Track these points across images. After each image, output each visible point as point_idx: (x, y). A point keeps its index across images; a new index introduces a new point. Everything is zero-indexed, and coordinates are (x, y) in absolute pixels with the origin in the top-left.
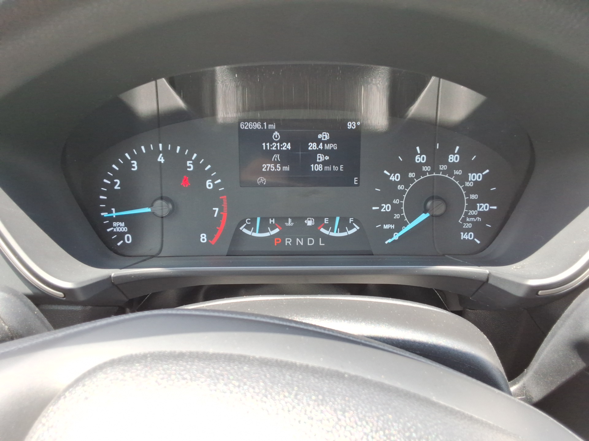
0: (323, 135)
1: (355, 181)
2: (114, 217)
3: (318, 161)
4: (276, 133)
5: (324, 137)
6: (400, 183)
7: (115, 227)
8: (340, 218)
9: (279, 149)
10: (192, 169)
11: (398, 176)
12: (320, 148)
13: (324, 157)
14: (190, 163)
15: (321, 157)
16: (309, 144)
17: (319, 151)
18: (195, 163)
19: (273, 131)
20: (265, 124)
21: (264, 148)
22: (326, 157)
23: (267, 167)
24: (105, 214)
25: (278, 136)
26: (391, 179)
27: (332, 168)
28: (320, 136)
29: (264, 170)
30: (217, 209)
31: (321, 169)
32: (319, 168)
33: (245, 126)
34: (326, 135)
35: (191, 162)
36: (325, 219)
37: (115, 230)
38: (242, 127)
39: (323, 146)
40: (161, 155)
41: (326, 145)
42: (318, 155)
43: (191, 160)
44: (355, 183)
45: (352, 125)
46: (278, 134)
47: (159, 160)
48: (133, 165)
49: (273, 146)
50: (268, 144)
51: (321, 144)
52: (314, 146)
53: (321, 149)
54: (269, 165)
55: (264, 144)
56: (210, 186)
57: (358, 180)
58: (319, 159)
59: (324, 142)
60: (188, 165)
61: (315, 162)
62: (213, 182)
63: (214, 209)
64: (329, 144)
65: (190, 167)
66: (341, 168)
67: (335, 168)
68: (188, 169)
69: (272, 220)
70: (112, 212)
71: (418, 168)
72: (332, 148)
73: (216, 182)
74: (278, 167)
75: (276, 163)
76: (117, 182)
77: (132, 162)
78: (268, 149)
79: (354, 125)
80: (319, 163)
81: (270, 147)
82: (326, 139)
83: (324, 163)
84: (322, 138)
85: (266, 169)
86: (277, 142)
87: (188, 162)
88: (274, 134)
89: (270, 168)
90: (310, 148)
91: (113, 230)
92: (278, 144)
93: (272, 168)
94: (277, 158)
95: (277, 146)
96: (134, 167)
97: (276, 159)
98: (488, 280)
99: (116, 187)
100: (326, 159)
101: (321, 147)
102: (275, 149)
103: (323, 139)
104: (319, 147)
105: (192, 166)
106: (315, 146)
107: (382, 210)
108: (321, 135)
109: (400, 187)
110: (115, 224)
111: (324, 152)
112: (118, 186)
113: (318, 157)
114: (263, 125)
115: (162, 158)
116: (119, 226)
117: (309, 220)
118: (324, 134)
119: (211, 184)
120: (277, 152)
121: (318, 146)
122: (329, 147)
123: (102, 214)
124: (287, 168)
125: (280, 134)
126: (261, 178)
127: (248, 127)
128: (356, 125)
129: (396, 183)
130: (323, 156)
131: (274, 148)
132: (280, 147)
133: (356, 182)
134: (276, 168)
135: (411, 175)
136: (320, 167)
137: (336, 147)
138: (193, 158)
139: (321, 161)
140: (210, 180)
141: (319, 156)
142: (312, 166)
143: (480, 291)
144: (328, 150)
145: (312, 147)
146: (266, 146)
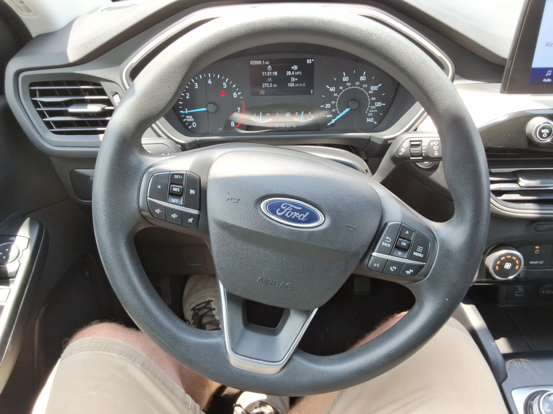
0: (294, 67)
1: (312, 91)
2: (187, 113)
3: (292, 81)
4: (269, 66)
5: (295, 68)
6: (335, 92)
7: (187, 119)
8: (304, 112)
9: (271, 75)
10: (226, 87)
11: (334, 89)
13: (295, 79)
14: (225, 84)
15: (293, 79)
16: (287, 72)
17: (292, 76)
18: (228, 83)
19: (268, 65)
20: (263, 61)
21: (263, 75)
22: (296, 79)
23: (265, 85)
24: (182, 112)
25: (270, 68)
26: (330, 90)
27: (299, 85)
28: (292, 68)
29: (263, 87)
30: (239, 108)
31: (293, 85)
32: (292, 85)
33: (253, 63)
34: (296, 67)
35: (225, 83)
36: (296, 113)
37: (187, 120)
38: (252, 63)
39: (294, 73)
40: (210, 79)
41: (296, 72)
43: (225, 82)
44: (311, 93)
45: (309, 61)
46: (270, 67)
47: (209, 82)
48: (196, 85)
49: (268, 74)
50: (265, 73)
51: (293, 72)
52: (289, 73)
54: (266, 84)
55: (263, 73)
56: (235, 96)
57: (313, 91)
58: (292, 80)
59: (295, 71)
60: (224, 85)
61: (290, 82)
62: (237, 94)
63: (238, 108)
65: (225, 86)
66: (304, 84)
67: (301, 85)
68: (224, 87)
69: (268, 114)
70: (185, 111)
71: (344, 84)
72: (299, 74)
73: (238, 94)
74: (270, 85)
75: (269, 83)
76: (187, 95)
77: (195, 84)
79: (311, 61)
80: (292, 82)
81: (266, 74)
82: (296, 69)
83: (295, 82)
84: (293, 69)
85: (265, 86)
86: (270, 72)
87: (224, 83)
88: (268, 67)
89: (266, 86)
90: (287, 74)
91: (186, 120)
92: (271, 72)
93: (268, 86)
94: (270, 80)
95: (270, 73)
96: (196, 87)
98: (370, 138)
99: (187, 97)
100: (296, 80)
101: (293, 73)
102: (269, 75)
103: (294, 69)
104: (292, 74)
105: (226, 85)
106: (290, 73)
107: (326, 107)
108: (293, 67)
109: (335, 95)
110: (187, 117)
111: (295, 76)
112: (188, 97)
113: (292, 79)
114: (262, 62)
115: (210, 81)
116: (189, 118)
117: (288, 113)
118: (295, 66)
119: (236, 95)
120: (270, 77)
121: (291, 73)
122: (297, 73)
123: (181, 112)
124: (275, 86)
125: (271, 67)
126: (262, 91)
127: (254, 63)
128: (312, 61)
129: (333, 93)
131: (268, 75)
133: (312, 92)
134: (269, 85)
135: (341, 88)
137: (301, 73)
138: (226, 81)
139: (293, 81)
140: (236, 93)
141: (292, 78)
142: (289, 84)
143: (368, 145)
144: (297, 75)
145: (288, 74)
146: (264, 74)
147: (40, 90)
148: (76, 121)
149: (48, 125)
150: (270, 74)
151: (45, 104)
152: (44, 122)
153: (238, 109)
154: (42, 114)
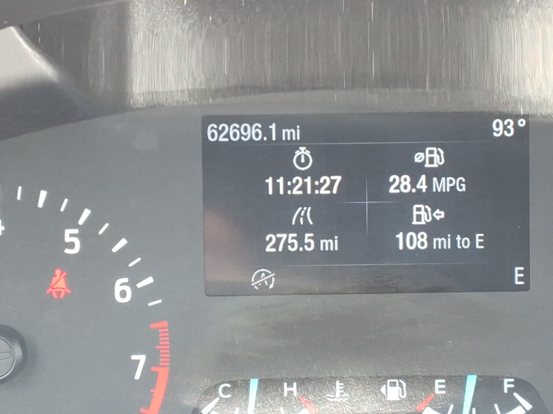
0: (428, 155)
1: (517, 275)
3: (415, 222)
4: (303, 151)
5: (431, 161)
8: (479, 377)
9: (309, 192)
10: (76, 250)
12: (421, 189)
13: (432, 212)
14: (71, 235)
15: (423, 213)
16: (391, 180)
17: (419, 197)
18: (86, 233)
19: (294, 146)
20: (273, 127)
21: (271, 192)
22: (438, 211)
23: (279, 240)
25: (306, 157)
27: (454, 242)
28: (419, 157)
29: (268, 249)
30: (142, 358)
31: (422, 244)
32: (418, 241)
33: (220, 132)
34: (435, 155)
35: (76, 231)
36: (437, 381)
38: (213, 135)
39: (429, 183)
41: (435, 179)
42: (415, 207)
43: (75, 225)
44: (517, 282)
45: (505, 128)
46: (308, 153)
49: (293, 186)
50: (281, 180)
51: (423, 178)
52: (404, 183)
53: (424, 191)
54: (284, 236)
55: (269, 181)
56: (123, 294)
57: (526, 271)
58: (419, 218)
59: (431, 174)
60: (68, 239)
61: (408, 227)
62: (132, 284)
63: (134, 357)
64: (443, 179)
65: (72, 245)
66: (478, 241)
67: (463, 242)
68: (67, 251)
69: (290, 385)
72: (453, 188)
73: (140, 285)
74: (306, 241)
75: (300, 230)
78: (282, 192)
79: (510, 127)
80: (417, 229)
81: (286, 188)
82: (435, 165)
83: (433, 229)
84: (424, 162)
85: (276, 246)
86: (304, 175)
87: (68, 232)
88: (298, 153)
89: (286, 243)
90: (392, 190)
92: (308, 180)
93: (293, 245)
94: (305, 217)
95: (305, 184)
97: (301, 220)
100: (438, 218)
101: (422, 185)
102: (301, 192)
103: (427, 165)
104: (418, 186)
105: (76, 241)
106: (408, 183)
108: (422, 154)
111: (432, 199)
113: (415, 213)
114: (267, 132)
117: (393, 384)
118: (431, 152)
119: (128, 290)
120: (304, 200)
121: (414, 183)
122: (444, 185)
124: (330, 244)
125: (311, 154)
126: (263, 270)
127: (227, 136)
128: (516, 126)
130: (429, 209)
131: (295, 192)
132: (314, 187)
133: (520, 279)
134: (301, 243)
136: (421, 240)
137: (463, 185)
138: (81, 222)
139: (423, 223)
140: (126, 280)
141: (419, 209)
142: (400, 236)
144: (441, 194)
145: (398, 187)
146: (276, 186)
150: (304, 187)
153: (138, 361)
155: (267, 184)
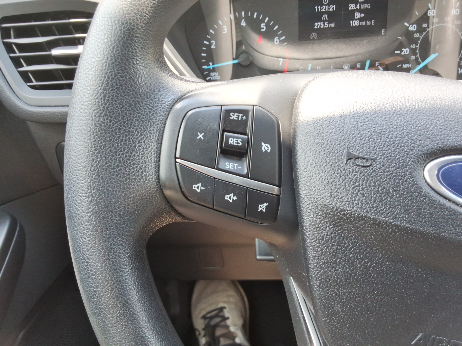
2: (211, 68)
3: (356, 18)
6: (416, 32)
7: (212, 76)
9: (327, 10)
10: (264, 30)
11: (414, 27)
13: (361, 14)
14: (263, 25)
15: (358, 15)
16: (349, 5)
17: (358, 10)
18: (267, 25)
21: (316, 11)
23: (318, 24)
24: (205, 67)
26: (409, 29)
27: (366, 23)
29: (315, 27)
30: (282, 59)
32: (355, 23)
35: (264, 24)
36: (358, 64)
37: (212, 79)
39: (360, 6)
40: (243, 20)
41: (362, 5)
42: (356, 13)
43: (264, 22)
47: (242, 24)
48: (224, 29)
49: (323, 8)
50: (319, 7)
51: (358, 5)
54: (320, 23)
55: (316, 7)
56: (277, 42)
57: (385, 31)
58: (357, 16)
59: (361, 3)
60: (262, 27)
61: (353, 19)
62: (279, 39)
64: (364, 5)
65: (263, 28)
66: (373, 22)
67: (368, 23)
68: (262, 30)
69: (319, 67)
70: (209, 65)
72: (367, 7)
73: (281, 39)
74: (326, 24)
75: (324, 21)
76: (213, 43)
77: (224, 27)
78: (319, 10)
80: (356, 20)
81: (321, 9)
82: (362, 1)
83: (361, 19)
85: (318, 26)
86: (326, 5)
89: (320, 26)
90: (350, 9)
91: (210, 79)
92: (327, 7)
93: (322, 26)
94: (326, 17)
95: (326, 8)
96: (225, 31)
97: (325, 19)
100: (362, 16)
101: (358, 7)
103: (360, 1)
104: (357, 7)
105: (265, 27)
106: (354, 6)
107: (403, 53)
109: (416, 35)
110: (212, 74)
111: (360, 11)
112: (214, 46)
113: (356, 15)
115: (244, 22)
116: (214, 75)
117: (346, 65)
120: (325, 13)
121: (356, 6)
122: (364, 6)
123: (203, 67)
124: (332, 25)
126: (314, 33)
129: (413, 32)
130: (360, 14)
131: (323, 10)
132: (328, 9)
133: (383, 33)
134: (324, 25)
135: (424, 25)
136: (357, 23)
137: (369, 7)
138: (266, 21)
139: (358, 18)
140: (277, 38)
142: (351, 22)
144: (364, 9)
145: (351, 8)
146: (318, 9)
147: (15, 28)
148: (62, 70)
149: (25, 76)
150: (325, 9)
151: (22, 48)
152: (19, 72)
153: (280, 60)
154: (16, 62)
155: (315, 9)
